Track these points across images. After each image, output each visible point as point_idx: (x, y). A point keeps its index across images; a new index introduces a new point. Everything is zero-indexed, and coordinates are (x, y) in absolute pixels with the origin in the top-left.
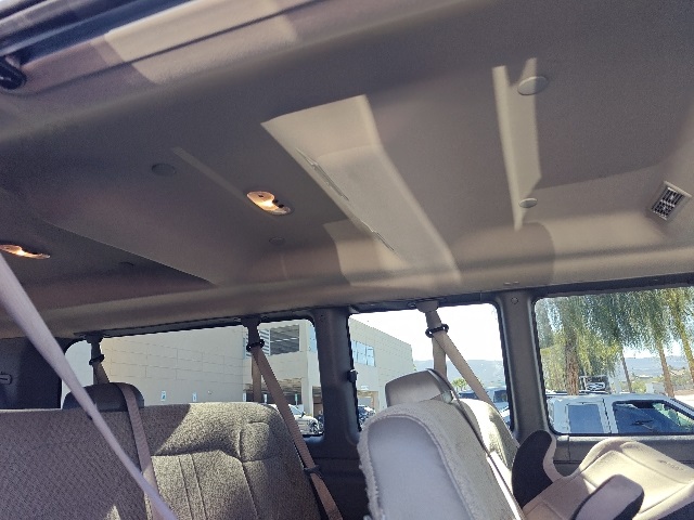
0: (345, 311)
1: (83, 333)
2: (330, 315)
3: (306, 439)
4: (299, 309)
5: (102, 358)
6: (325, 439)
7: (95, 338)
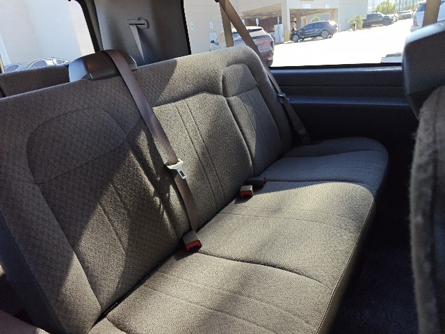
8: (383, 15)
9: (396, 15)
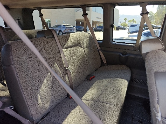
0: (114, 5)
1: (36, 8)
2: (109, 6)
3: (98, 41)
4: (99, 4)
5: (42, 15)
6: (103, 42)
7: (40, 9)
8: (123, 27)
9: (127, 27)
